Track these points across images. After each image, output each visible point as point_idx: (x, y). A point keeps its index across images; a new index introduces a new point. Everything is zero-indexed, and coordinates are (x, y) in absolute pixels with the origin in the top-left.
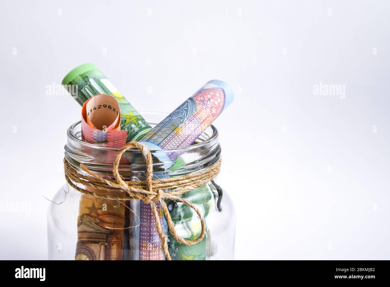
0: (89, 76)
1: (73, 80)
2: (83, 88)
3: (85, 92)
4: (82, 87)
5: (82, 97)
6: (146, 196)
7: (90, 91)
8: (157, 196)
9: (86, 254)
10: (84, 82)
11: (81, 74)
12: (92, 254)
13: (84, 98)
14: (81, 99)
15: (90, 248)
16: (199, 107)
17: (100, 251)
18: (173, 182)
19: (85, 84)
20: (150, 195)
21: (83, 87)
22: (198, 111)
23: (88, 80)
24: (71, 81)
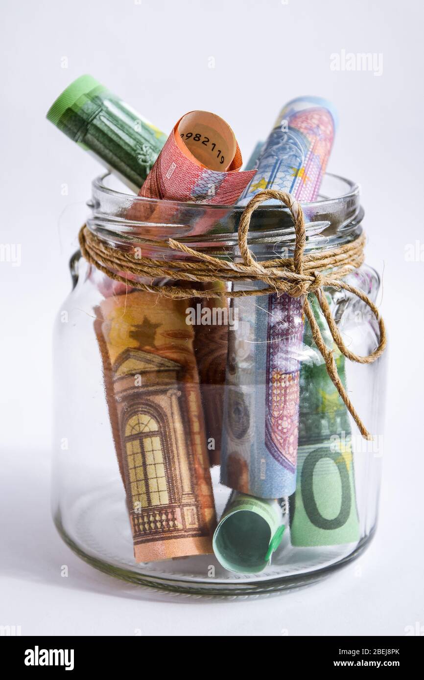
0: (102, 96)
1: (75, 105)
2: (97, 117)
3: (100, 124)
4: (94, 115)
5: (97, 135)
6: (297, 284)
7: (112, 122)
8: (314, 282)
9: (149, 413)
10: (95, 107)
11: (87, 91)
12: (158, 412)
13: (101, 135)
14: (95, 138)
15: (153, 402)
16: (310, 138)
17: (171, 406)
18: (327, 258)
19: (100, 110)
20: (303, 280)
21: (97, 115)
22: (313, 144)
23: (102, 103)
24: (70, 106)
